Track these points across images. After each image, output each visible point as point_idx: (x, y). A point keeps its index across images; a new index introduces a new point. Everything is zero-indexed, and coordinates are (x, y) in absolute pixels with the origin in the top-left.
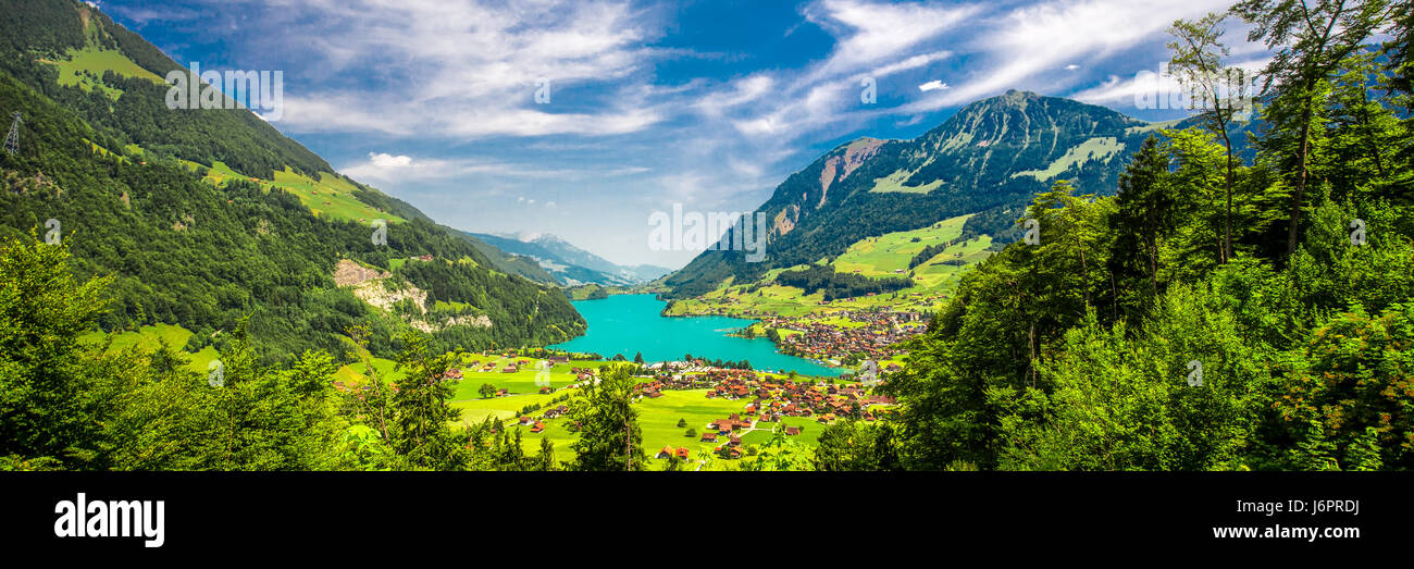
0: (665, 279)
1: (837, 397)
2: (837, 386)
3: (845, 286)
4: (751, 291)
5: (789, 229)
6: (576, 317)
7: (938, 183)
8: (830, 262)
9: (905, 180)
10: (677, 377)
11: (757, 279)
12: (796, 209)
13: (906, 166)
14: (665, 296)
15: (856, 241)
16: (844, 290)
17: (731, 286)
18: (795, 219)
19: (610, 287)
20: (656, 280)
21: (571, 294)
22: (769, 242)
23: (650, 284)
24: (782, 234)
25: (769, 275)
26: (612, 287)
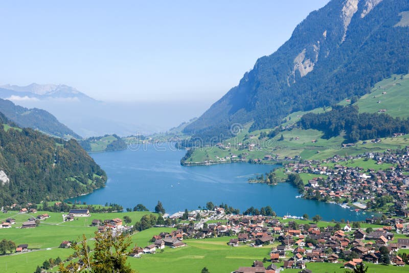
1: (362, 242)
2: (363, 230)
3: (369, 127)
4: (272, 135)
5: (309, 70)
6: (94, 168)
8: (353, 102)
10: (200, 225)
11: (277, 124)
12: (316, 48)
15: (380, 80)
16: (368, 131)
17: (251, 131)
18: (315, 59)
19: (128, 137)
20: (174, 128)
21: (89, 145)
22: (289, 85)
23: (169, 132)
24: (302, 75)
25: (290, 119)
26: (130, 137)
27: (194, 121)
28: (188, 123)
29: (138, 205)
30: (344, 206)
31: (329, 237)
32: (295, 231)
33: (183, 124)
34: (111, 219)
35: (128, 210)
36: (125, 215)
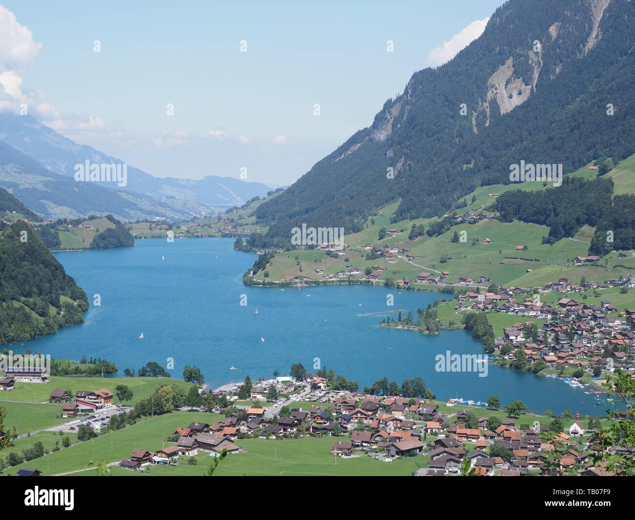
4: (436, 231)
5: (517, 101)
6: (65, 283)
8: (603, 171)
11: (448, 207)
12: (535, 57)
14: (254, 242)
17: (394, 221)
18: (531, 79)
19: (138, 222)
20: (236, 208)
21: (56, 236)
22: (475, 130)
23: (224, 216)
24: (502, 112)
25: (474, 200)
26: (143, 221)
27: (277, 194)
28: (264, 199)
29: (149, 364)
30: (574, 383)
31: (538, 445)
32: (468, 431)
33: (253, 200)
34: (91, 391)
35: (128, 373)
36: (120, 384)
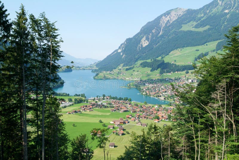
0: (96, 64)
4: (130, 69)
5: (146, 44)
7: (207, 27)
9: (194, 26)
13: (194, 19)
18: (149, 40)
20: (92, 64)
22: (138, 50)
23: (90, 66)
24: (143, 47)
25: (138, 63)
27: (100, 62)
32: (136, 107)
